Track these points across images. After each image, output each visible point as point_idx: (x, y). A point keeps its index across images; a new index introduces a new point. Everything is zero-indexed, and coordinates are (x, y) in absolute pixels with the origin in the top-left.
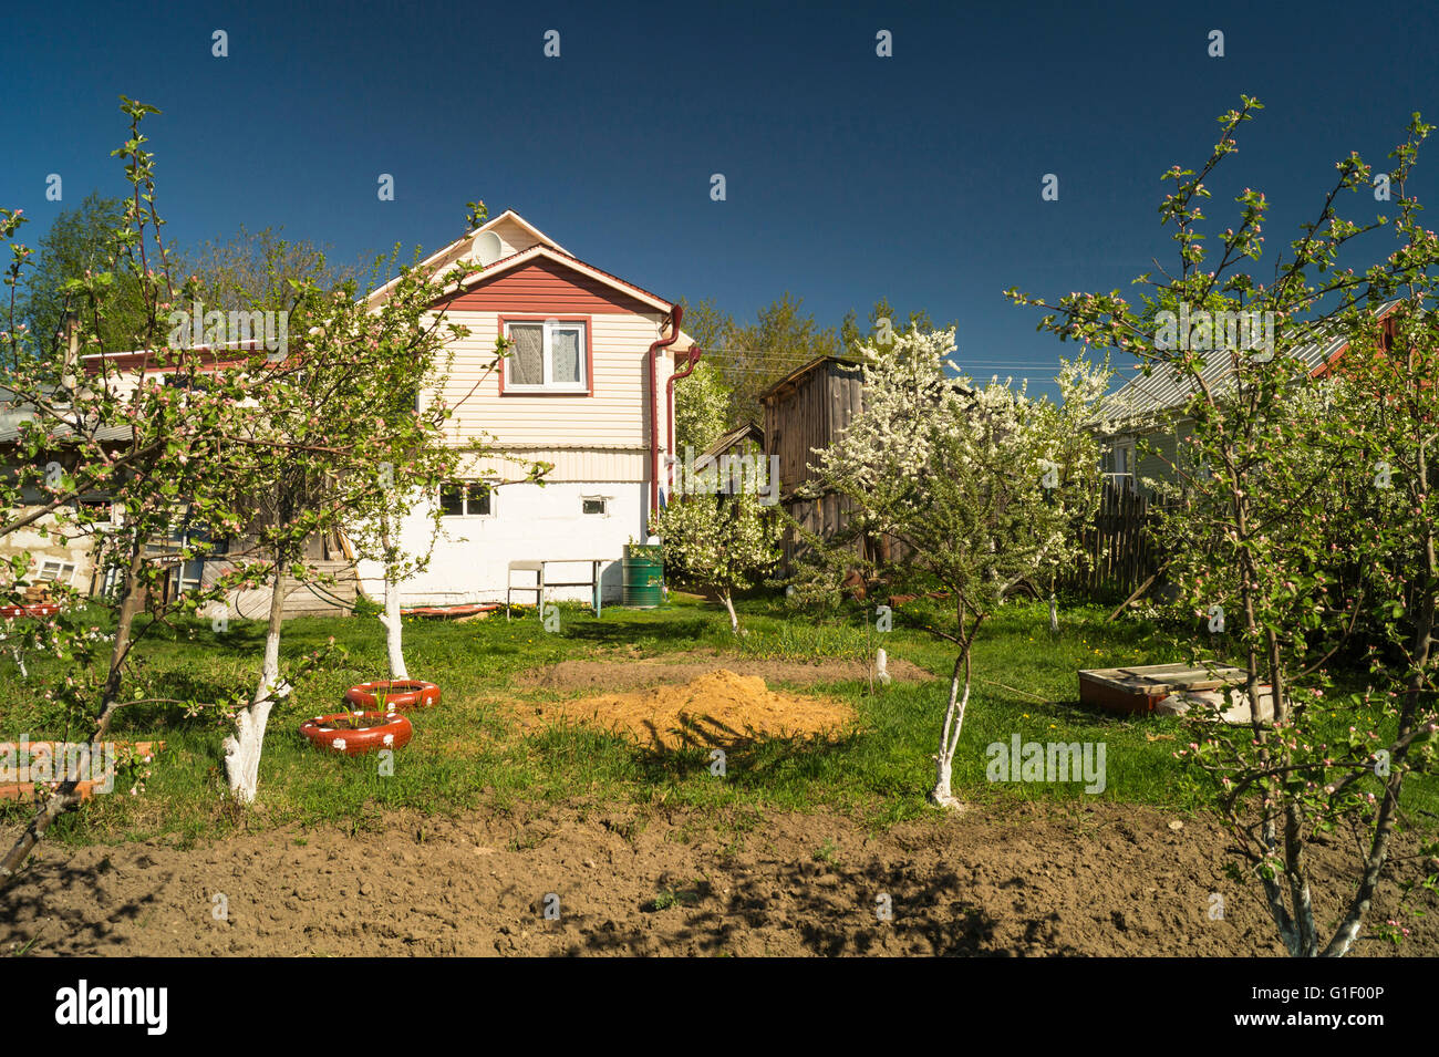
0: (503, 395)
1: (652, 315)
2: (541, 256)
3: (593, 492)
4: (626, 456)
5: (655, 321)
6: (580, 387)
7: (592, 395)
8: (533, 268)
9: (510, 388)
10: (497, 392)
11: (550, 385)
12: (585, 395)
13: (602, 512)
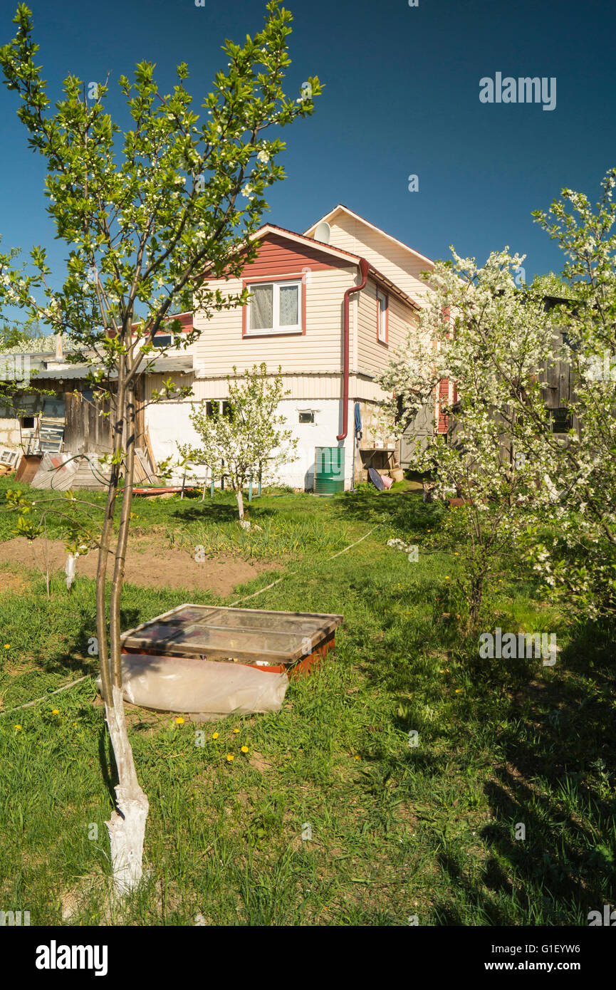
0: (245, 338)
1: (350, 269)
2: (270, 234)
3: (306, 406)
4: (328, 379)
5: (352, 273)
6: (297, 328)
7: (305, 335)
8: (266, 243)
9: (250, 332)
10: (240, 336)
11: (277, 328)
12: (299, 334)
13: (313, 422)
